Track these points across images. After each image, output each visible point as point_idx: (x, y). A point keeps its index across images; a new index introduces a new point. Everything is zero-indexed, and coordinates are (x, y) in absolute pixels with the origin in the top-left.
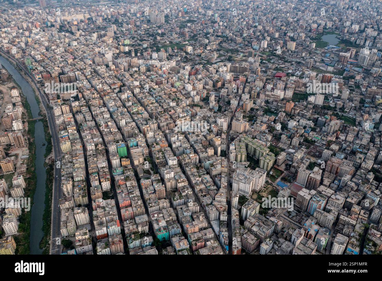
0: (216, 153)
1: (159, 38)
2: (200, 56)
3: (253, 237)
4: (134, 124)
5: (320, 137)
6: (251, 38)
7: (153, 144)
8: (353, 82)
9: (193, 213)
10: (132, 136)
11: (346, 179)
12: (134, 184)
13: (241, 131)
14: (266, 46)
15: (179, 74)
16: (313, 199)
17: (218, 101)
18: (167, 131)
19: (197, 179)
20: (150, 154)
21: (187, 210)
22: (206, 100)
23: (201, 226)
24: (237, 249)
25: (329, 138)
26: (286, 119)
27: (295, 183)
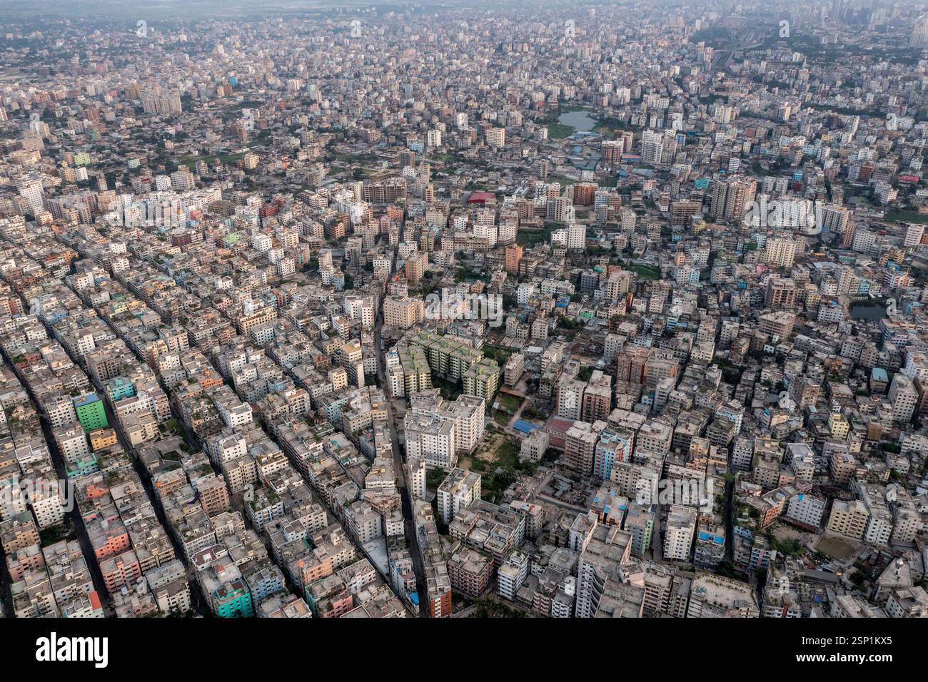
0: (352, 381)
1: (170, 145)
2: (284, 174)
3: (476, 556)
4: (120, 344)
5: (592, 312)
6: (402, 130)
7: (180, 384)
8: (639, 196)
9: (310, 532)
10: (118, 373)
11: (665, 386)
12: (135, 490)
13: (409, 324)
14: (439, 143)
15: (233, 217)
16: (604, 440)
17: (343, 268)
18: (217, 349)
19: (312, 446)
20: (175, 410)
21: (294, 526)
22: (311, 268)
23: (337, 558)
24: (440, 594)
25: (613, 312)
26: (510, 285)
27: (556, 417)
